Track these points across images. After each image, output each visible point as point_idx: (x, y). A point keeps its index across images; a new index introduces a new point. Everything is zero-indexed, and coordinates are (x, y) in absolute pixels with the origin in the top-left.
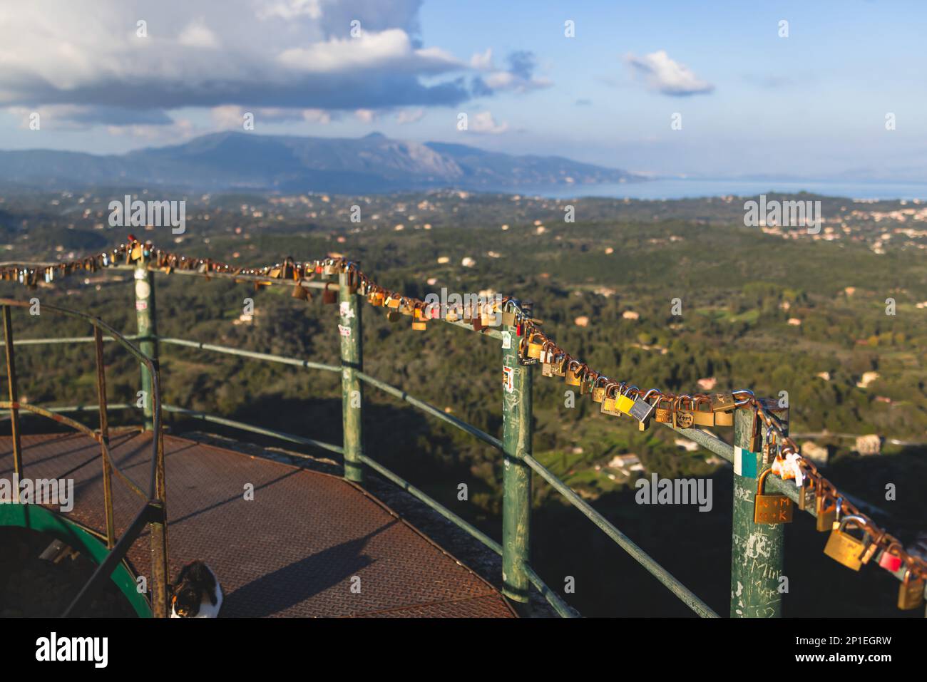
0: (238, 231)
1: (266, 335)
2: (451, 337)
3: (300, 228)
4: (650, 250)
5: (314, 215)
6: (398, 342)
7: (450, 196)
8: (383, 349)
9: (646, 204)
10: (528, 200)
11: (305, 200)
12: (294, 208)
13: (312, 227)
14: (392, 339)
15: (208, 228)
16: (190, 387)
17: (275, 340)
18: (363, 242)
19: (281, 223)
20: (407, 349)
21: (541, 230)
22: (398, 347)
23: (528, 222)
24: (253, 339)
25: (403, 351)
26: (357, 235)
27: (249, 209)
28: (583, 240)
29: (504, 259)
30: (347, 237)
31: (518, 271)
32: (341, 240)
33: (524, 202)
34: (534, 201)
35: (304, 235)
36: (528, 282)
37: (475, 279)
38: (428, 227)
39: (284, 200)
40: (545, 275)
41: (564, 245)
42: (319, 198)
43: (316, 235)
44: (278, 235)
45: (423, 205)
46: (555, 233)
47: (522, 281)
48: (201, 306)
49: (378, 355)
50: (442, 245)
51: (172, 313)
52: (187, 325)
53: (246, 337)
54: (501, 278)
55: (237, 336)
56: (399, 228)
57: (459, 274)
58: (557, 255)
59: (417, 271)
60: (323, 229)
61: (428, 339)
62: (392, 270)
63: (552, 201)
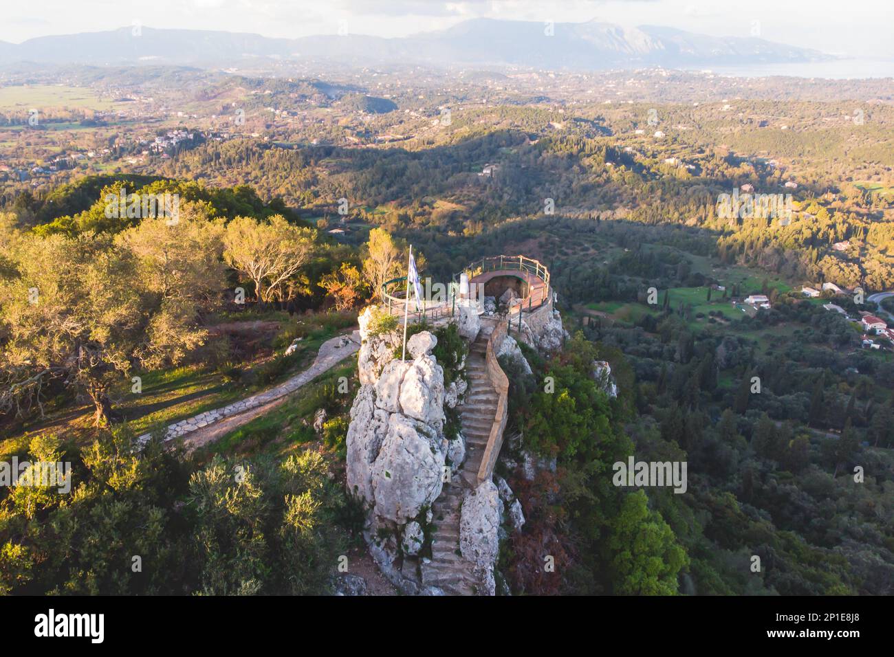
0: (484, 101)
1: (500, 185)
2: (637, 194)
3: (531, 100)
4: (824, 128)
5: (542, 89)
6: (596, 195)
7: (653, 74)
8: (585, 201)
9: (831, 84)
10: (721, 79)
11: (535, 76)
12: (527, 82)
13: (540, 99)
14: (592, 193)
15: (462, 99)
16: (446, 220)
17: (506, 189)
18: (577, 114)
19: (517, 95)
20: (602, 201)
21: (726, 107)
22: (597, 199)
23: (718, 98)
24: (491, 188)
25: (599, 203)
26: (574, 108)
27: (493, 84)
28: (764, 118)
29: (691, 132)
30: (565, 109)
31: (700, 143)
32: (561, 111)
33: (717, 80)
34: (726, 80)
35: (532, 106)
36: (708, 152)
37: (663, 148)
38: (631, 102)
39: (519, 76)
40: (724, 147)
41: (745, 122)
42: (548, 74)
43: (541, 106)
44: (514, 106)
45: (629, 83)
46: (738, 110)
47: (702, 152)
48: (455, 161)
49: (580, 205)
50: (640, 118)
51: (436, 166)
52: (446, 174)
53: (486, 186)
54: (685, 148)
55: (479, 185)
56: (608, 102)
57: (651, 144)
58: (737, 129)
59: (618, 139)
60: (549, 100)
61: (620, 195)
62: (598, 138)
63: (743, 79)
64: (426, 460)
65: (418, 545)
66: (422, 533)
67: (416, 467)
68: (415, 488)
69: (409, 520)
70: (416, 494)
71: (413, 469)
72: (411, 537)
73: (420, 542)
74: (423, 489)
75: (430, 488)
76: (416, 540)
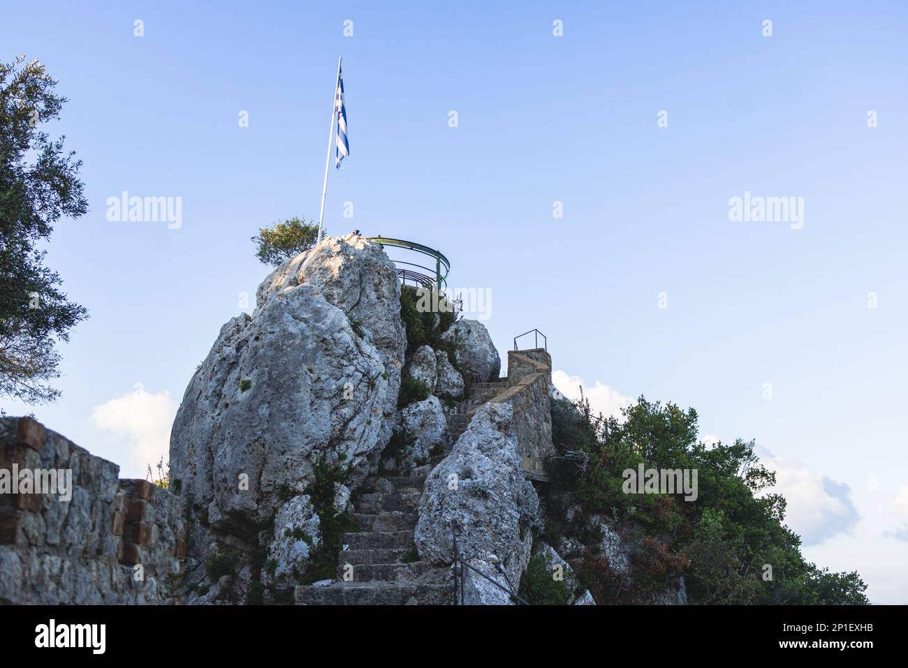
64: (337, 335)
65: (302, 548)
66: (316, 519)
67: (311, 345)
68: (305, 396)
69: (286, 493)
70: (307, 413)
71: (302, 347)
72: (288, 533)
73: (308, 540)
74: (327, 406)
75: (346, 411)
76: (299, 534)
